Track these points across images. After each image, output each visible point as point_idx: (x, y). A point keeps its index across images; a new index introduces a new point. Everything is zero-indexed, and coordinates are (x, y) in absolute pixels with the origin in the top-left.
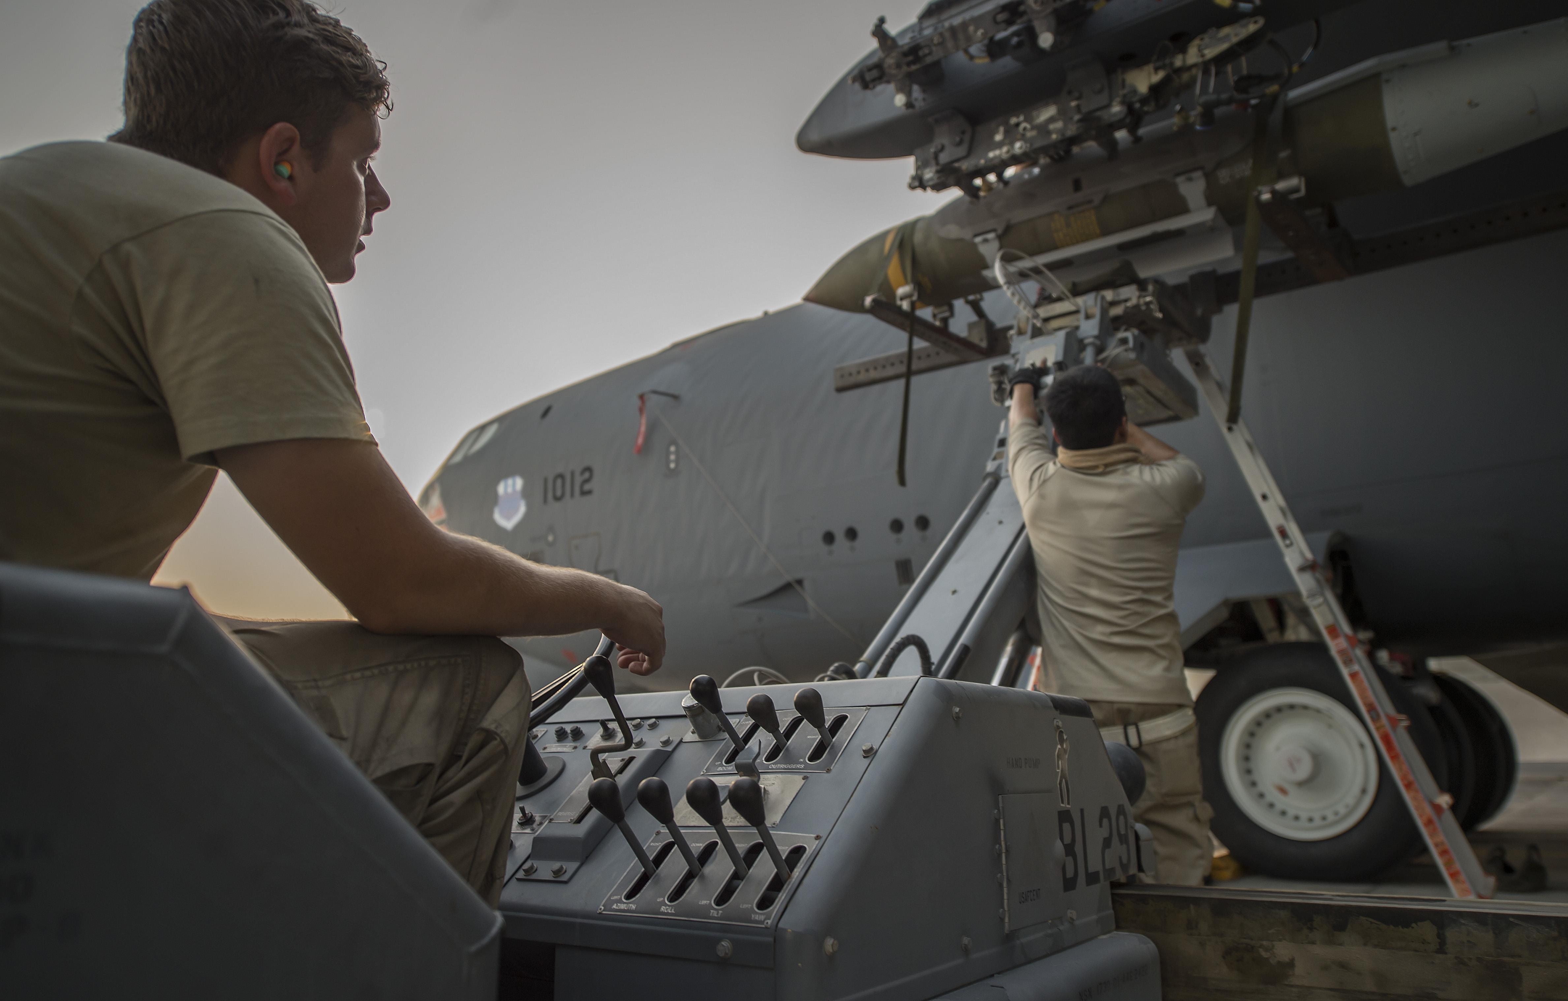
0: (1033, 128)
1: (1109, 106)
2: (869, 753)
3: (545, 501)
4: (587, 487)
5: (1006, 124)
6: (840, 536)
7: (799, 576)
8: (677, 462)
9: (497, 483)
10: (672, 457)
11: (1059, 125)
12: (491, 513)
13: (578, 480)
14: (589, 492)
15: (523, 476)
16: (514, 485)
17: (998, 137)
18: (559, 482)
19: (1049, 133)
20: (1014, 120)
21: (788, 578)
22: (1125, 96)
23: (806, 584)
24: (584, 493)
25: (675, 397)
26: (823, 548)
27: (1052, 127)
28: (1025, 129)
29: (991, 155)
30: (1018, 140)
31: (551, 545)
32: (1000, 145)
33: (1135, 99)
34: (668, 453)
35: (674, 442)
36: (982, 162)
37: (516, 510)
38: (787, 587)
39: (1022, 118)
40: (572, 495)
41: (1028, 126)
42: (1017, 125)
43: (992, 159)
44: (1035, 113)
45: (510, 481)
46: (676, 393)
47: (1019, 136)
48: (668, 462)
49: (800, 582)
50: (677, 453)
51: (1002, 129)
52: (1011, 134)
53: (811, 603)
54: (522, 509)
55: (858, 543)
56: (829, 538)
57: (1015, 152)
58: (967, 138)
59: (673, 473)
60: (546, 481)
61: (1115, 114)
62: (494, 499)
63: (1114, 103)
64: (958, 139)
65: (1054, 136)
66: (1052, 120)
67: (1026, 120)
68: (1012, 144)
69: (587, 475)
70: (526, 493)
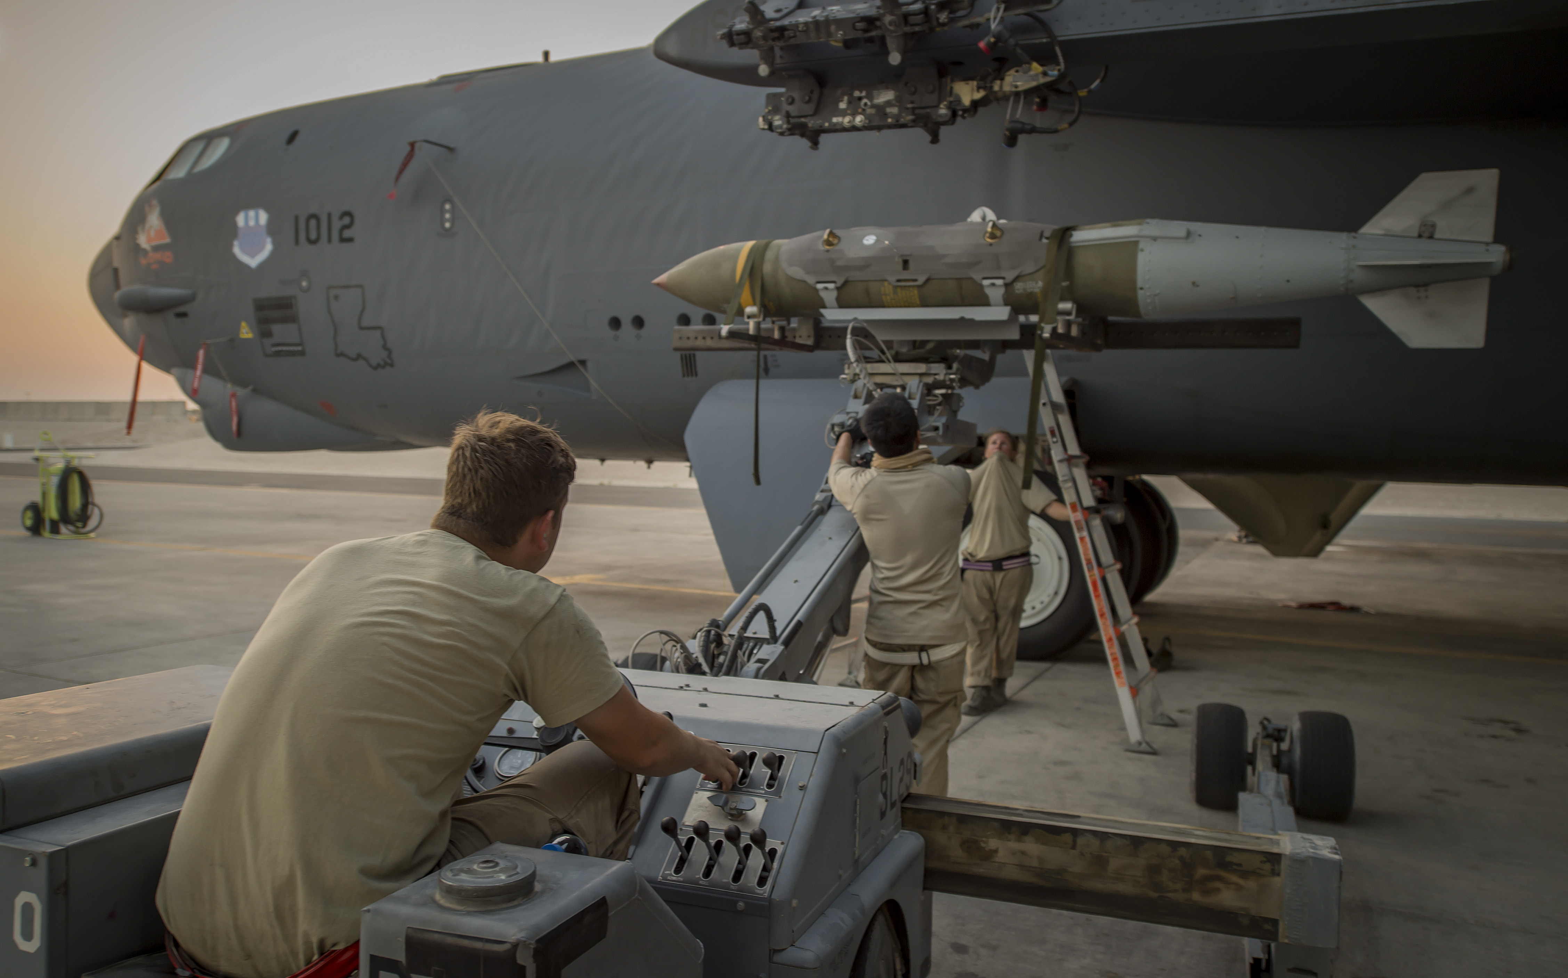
0: (873, 106)
1: (937, 106)
2: (802, 788)
3: (297, 242)
4: (347, 234)
5: (850, 95)
6: (626, 322)
7: (583, 357)
8: (453, 221)
9: (236, 213)
10: (447, 216)
11: (894, 110)
12: (231, 246)
13: (337, 224)
14: (350, 240)
15: (267, 210)
16: (257, 218)
17: (843, 105)
18: (313, 223)
19: (886, 115)
20: (857, 94)
21: (572, 358)
22: (951, 102)
23: (590, 365)
24: (343, 240)
25: (450, 149)
26: (610, 333)
27: (888, 110)
28: (866, 104)
29: (835, 120)
30: (860, 114)
31: (306, 291)
32: (843, 113)
33: (958, 108)
34: (443, 211)
35: (449, 200)
36: (827, 124)
37: (262, 248)
38: (570, 365)
39: (864, 94)
40: (330, 240)
41: (869, 103)
42: (860, 99)
43: (835, 124)
44: (875, 93)
45: (252, 213)
46: (452, 146)
47: (860, 110)
48: (443, 220)
49: (583, 363)
50: (453, 211)
51: (846, 98)
52: (854, 107)
53: (593, 383)
54: (269, 247)
55: (643, 332)
56: (615, 323)
57: (854, 124)
58: (815, 96)
59: (448, 233)
60: (297, 218)
61: (941, 116)
62: (233, 232)
63: (942, 106)
64: (807, 98)
65: (890, 120)
66: (888, 103)
67: (866, 97)
68: (854, 115)
69: (346, 220)
70: (272, 229)
